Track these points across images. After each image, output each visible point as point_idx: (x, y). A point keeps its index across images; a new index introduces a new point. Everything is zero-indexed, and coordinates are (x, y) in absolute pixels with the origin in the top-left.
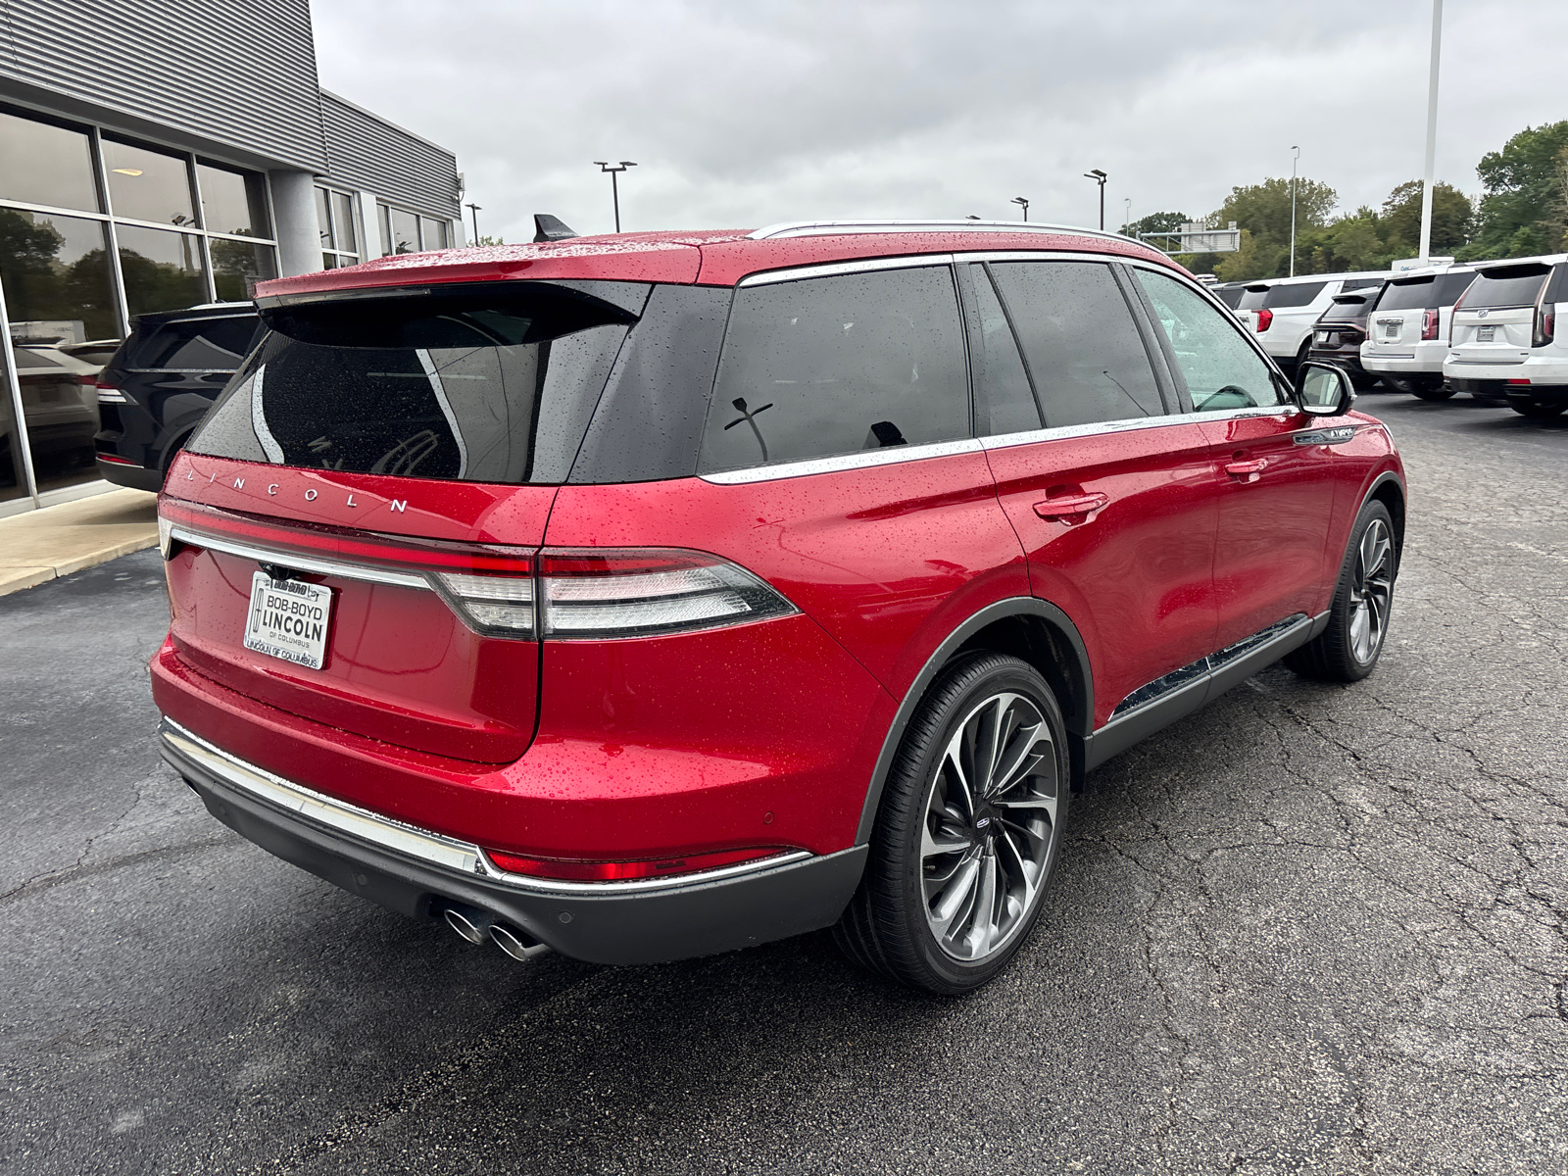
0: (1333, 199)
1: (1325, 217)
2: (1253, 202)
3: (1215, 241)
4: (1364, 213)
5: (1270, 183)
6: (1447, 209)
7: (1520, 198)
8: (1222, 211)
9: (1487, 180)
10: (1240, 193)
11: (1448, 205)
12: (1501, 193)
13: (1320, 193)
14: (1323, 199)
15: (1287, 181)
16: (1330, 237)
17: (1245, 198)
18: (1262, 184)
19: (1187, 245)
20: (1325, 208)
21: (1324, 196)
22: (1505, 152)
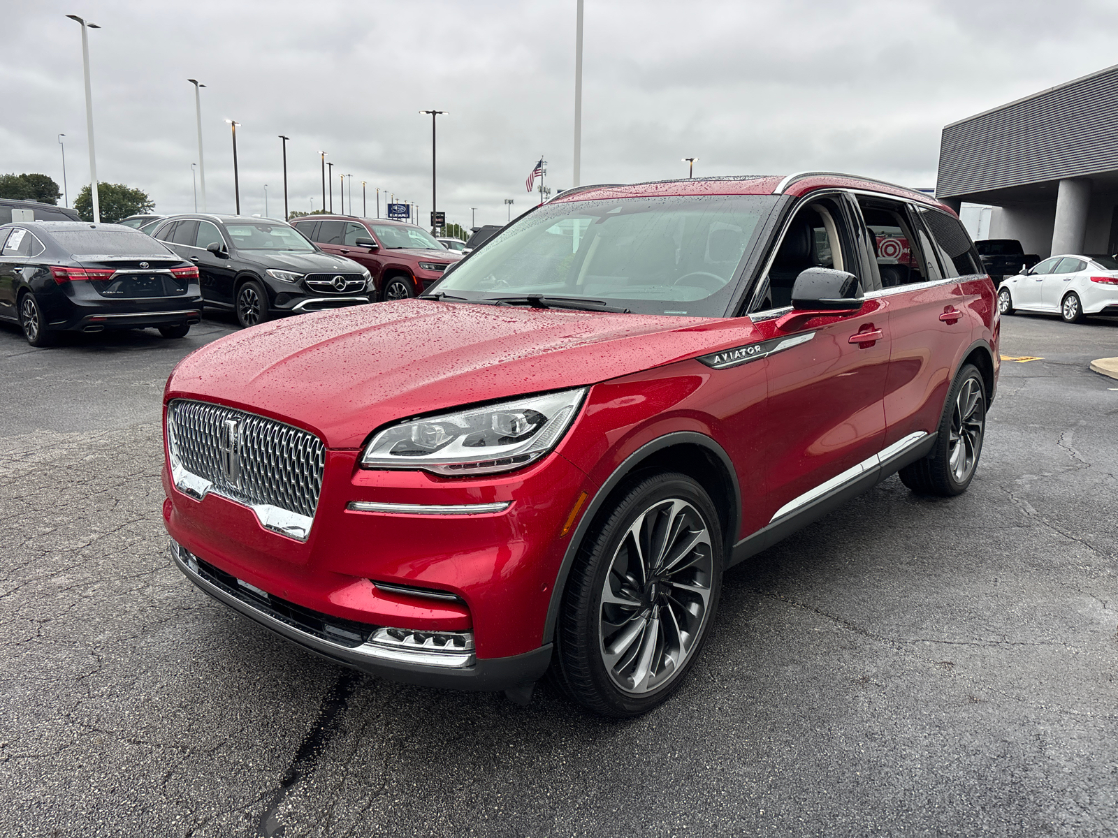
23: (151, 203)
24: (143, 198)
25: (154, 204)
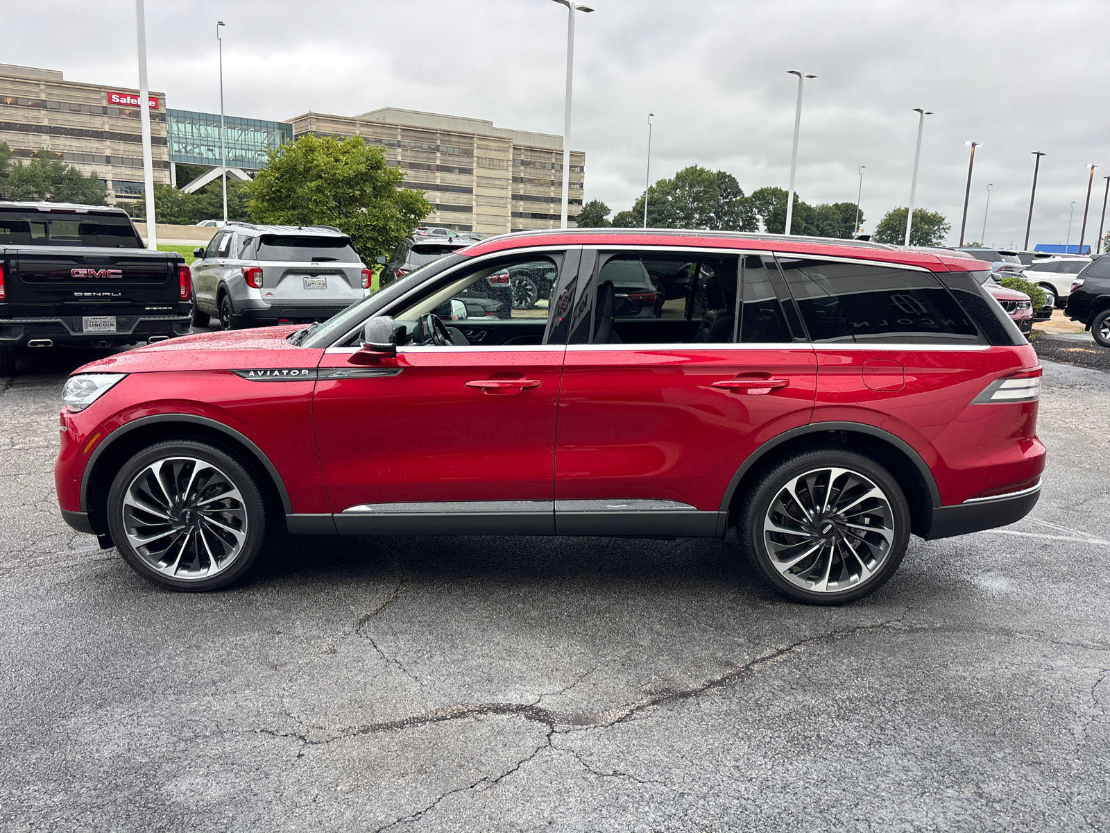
23: (947, 226)
24: (940, 221)
25: (950, 227)
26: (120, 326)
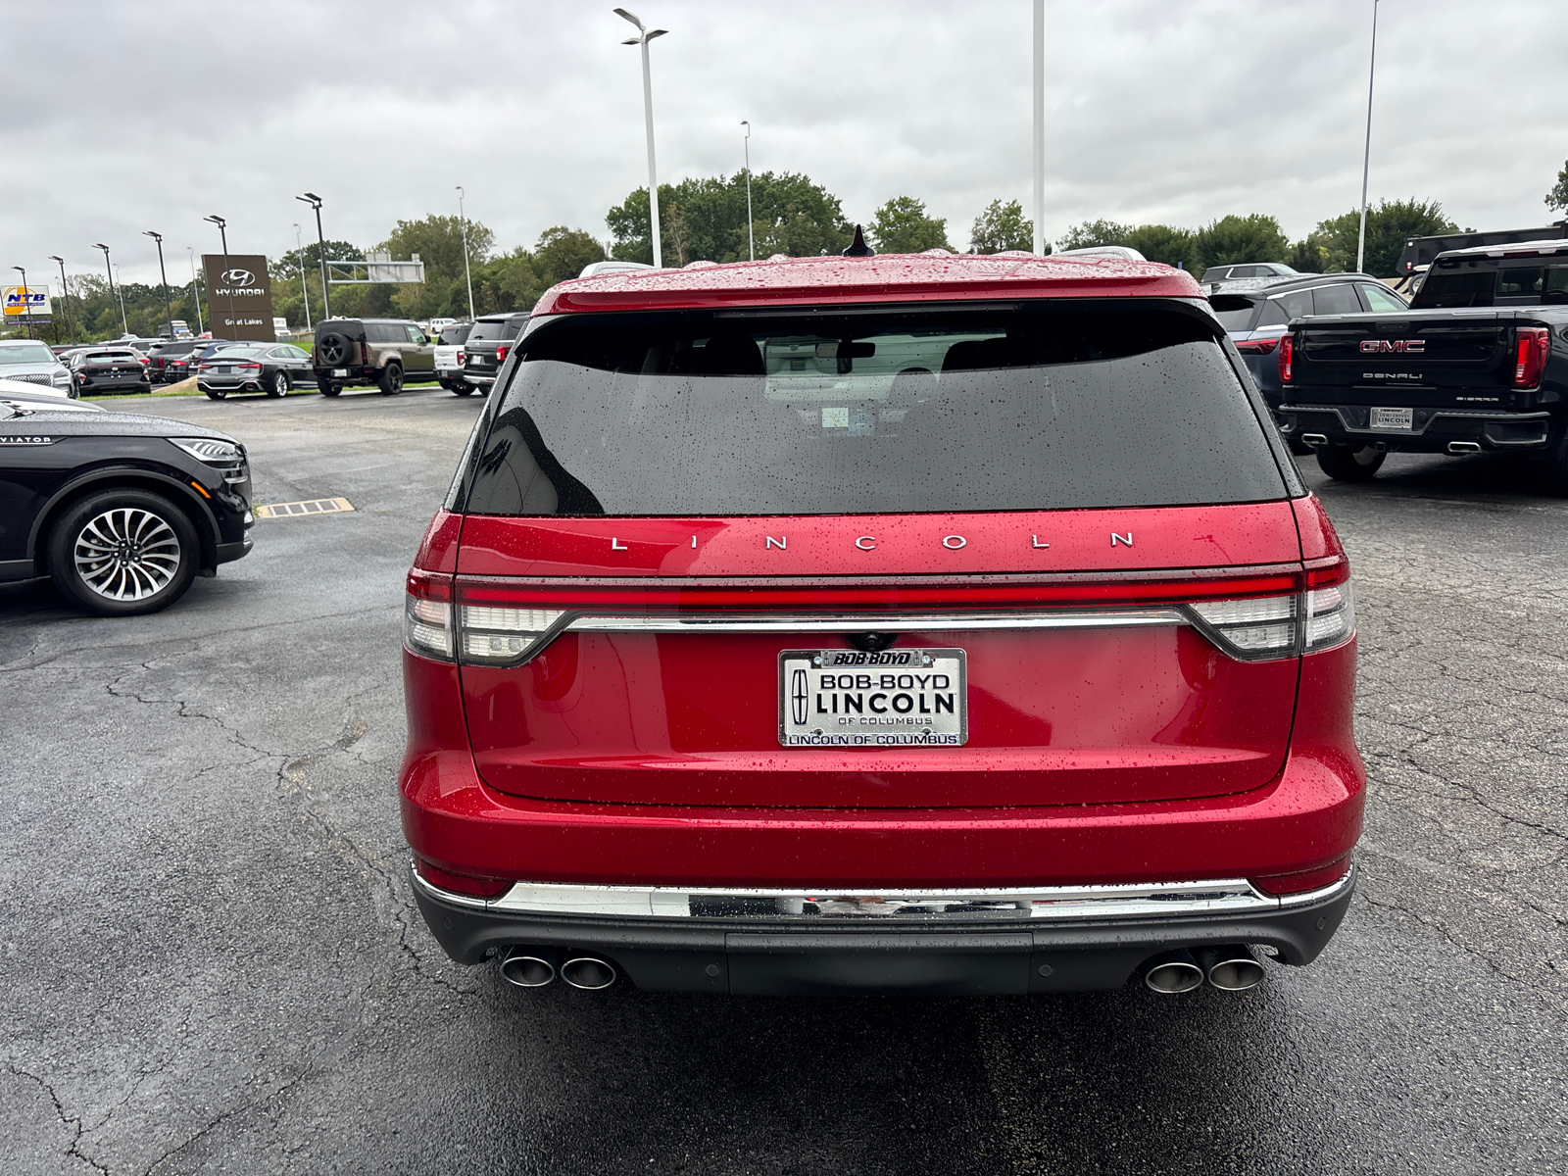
0: (491, 238)
1: (486, 255)
2: (417, 236)
3: (401, 271)
4: (520, 253)
5: (432, 219)
6: (587, 253)
7: (642, 247)
8: (390, 245)
9: (615, 231)
10: (405, 227)
11: (587, 249)
12: (627, 242)
13: (479, 231)
14: (481, 237)
15: (448, 219)
16: (494, 273)
17: (410, 232)
18: (425, 220)
19: (374, 274)
20: (485, 246)
21: (482, 236)
22: (626, 207)
26: (1417, 422)
